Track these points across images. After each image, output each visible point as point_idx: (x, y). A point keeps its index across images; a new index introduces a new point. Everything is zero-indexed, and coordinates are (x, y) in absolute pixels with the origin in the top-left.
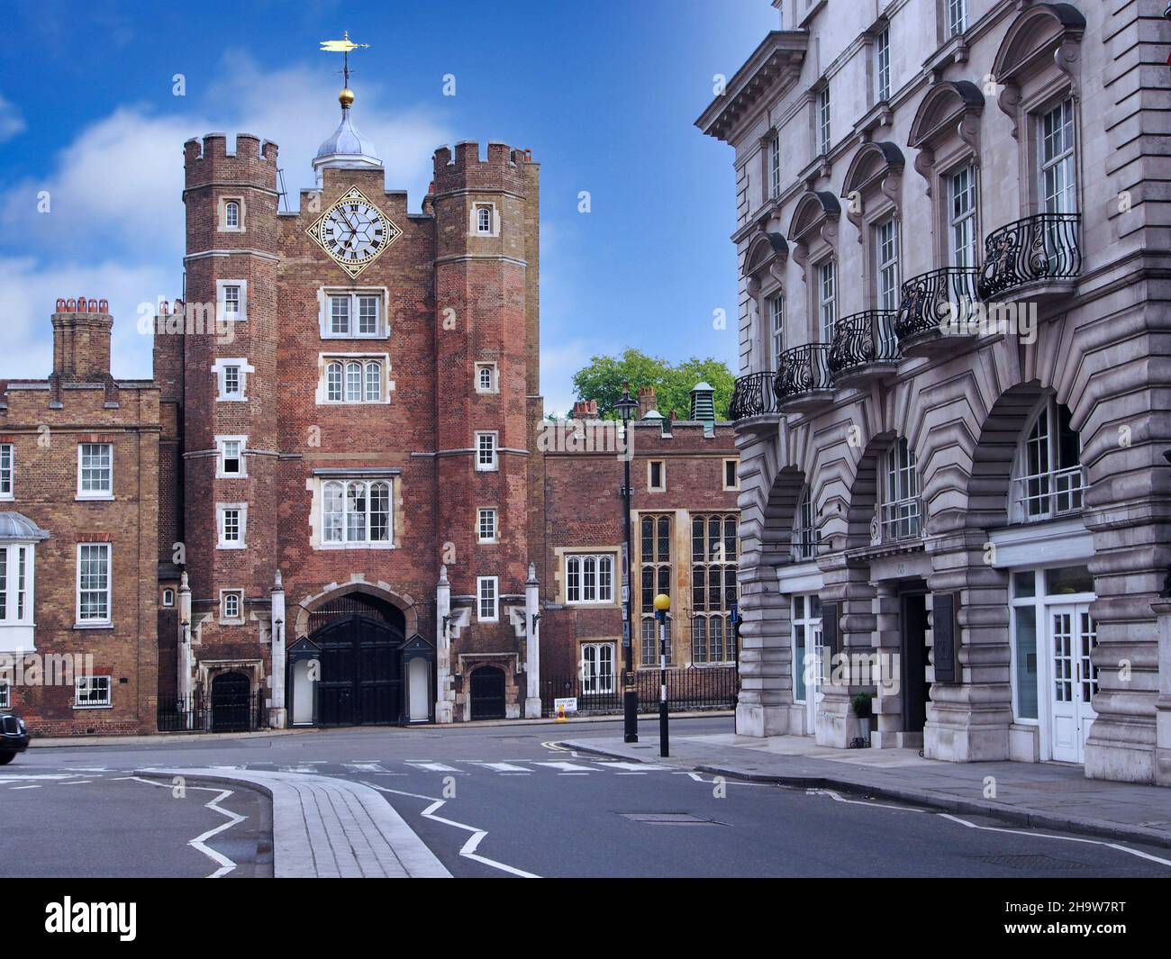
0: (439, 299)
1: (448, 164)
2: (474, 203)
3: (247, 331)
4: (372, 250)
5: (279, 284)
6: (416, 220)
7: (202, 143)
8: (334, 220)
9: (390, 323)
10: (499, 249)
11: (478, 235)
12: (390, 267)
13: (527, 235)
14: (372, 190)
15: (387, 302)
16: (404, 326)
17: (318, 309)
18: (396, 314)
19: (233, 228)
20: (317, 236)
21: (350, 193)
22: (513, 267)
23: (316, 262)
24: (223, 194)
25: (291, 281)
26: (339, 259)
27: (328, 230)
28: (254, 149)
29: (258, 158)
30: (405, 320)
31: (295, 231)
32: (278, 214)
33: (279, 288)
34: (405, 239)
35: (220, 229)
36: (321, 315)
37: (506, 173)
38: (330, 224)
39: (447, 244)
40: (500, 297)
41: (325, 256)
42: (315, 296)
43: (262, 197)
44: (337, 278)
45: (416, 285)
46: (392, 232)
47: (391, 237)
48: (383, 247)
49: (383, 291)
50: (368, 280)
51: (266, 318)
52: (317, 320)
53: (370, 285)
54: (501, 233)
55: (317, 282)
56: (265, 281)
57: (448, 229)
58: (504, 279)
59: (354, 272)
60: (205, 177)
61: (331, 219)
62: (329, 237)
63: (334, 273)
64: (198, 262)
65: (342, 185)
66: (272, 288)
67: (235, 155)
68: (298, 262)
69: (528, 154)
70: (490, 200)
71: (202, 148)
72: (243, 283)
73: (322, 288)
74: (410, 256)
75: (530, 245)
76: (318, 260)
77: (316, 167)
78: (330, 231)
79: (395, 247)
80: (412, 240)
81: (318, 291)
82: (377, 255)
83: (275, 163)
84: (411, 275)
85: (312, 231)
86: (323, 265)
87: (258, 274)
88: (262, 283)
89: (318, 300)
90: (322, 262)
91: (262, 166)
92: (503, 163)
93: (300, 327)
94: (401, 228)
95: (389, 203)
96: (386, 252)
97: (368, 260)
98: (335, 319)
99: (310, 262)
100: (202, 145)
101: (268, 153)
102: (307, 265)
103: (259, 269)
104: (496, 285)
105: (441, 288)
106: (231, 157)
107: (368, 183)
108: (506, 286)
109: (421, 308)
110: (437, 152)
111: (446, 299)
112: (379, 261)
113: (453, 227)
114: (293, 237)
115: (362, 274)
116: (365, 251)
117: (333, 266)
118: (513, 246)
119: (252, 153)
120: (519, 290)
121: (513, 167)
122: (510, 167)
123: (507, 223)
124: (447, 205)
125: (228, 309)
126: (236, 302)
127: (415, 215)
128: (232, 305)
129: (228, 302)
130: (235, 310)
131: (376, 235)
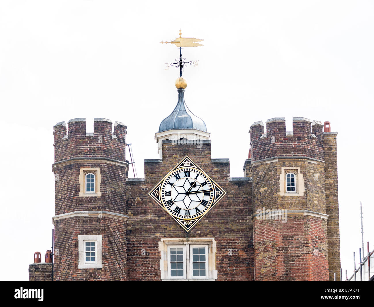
0: (256, 248)
1: (262, 137)
2: (283, 168)
3: (102, 276)
4: (201, 208)
5: (128, 237)
6: (239, 183)
7: (67, 126)
8: (172, 184)
9: (217, 268)
10: (305, 206)
11: (286, 195)
12: (217, 221)
13: (328, 192)
14: (202, 159)
15: (215, 250)
16: (229, 270)
17: (159, 258)
18: (222, 260)
19: (90, 194)
20: (158, 198)
21: (184, 162)
22: (316, 220)
23: (157, 218)
24: (84, 166)
25: (137, 235)
26: (176, 216)
27: (166, 193)
28: (108, 130)
29: (111, 137)
30: (230, 265)
31: (140, 194)
32: (127, 180)
33: (128, 240)
34: (228, 198)
35: (81, 194)
36: (162, 262)
37: (308, 143)
38: (168, 188)
39: (262, 202)
40: (306, 245)
41: (165, 214)
42: (157, 246)
43: (114, 168)
44: (174, 231)
45: (238, 236)
46: (217, 193)
47: (217, 197)
48: (210, 205)
49: (212, 241)
50: (199, 232)
51: (118, 266)
52: (159, 266)
53: (201, 236)
54: (306, 193)
55: (158, 235)
56: (117, 235)
57: (262, 190)
58: (310, 230)
59: (188, 226)
60: (69, 153)
61: (169, 183)
62: (167, 198)
63: (173, 227)
64: (64, 222)
65: (177, 156)
66: (122, 240)
67: (93, 135)
68: (143, 219)
69: (327, 126)
70: (296, 166)
71: (68, 130)
72: (100, 237)
73: (162, 240)
74: (233, 212)
75: (332, 201)
76: (159, 217)
77: (157, 140)
78: (169, 193)
79: (221, 205)
80: (234, 199)
81: (159, 242)
82: (206, 212)
83: (124, 140)
84: (233, 228)
85: (154, 194)
86: (163, 221)
87: (111, 230)
88: (115, 236)
89: (159, 250)
90: (162, 218)
91: (114, 144)
92: (306, 135)
93: (145, 273)
94: (225, 189)
95: (215, 169)
96: (213, 209)
97: (199, 216)
98: (173, 265)
99: (153, 218)
100: (67, 128)
101: (119, 132)
102: (150, 221)
103: (112, 225)
104: (303, 235)
105: (258, 238)
106: (89, 137)
107: (198, 154)
108: (311, 235)
109: (242, 254)
110: (252, 127)
111: (262, 248)
112: (208, 217)
113: (266, 188)
114: (139, 198)
115: (194, 227)
116: (196, 209)
117: (172, 221)
118: (316, 202)
119: (106, 133)
120: (321, 238)
121: (314, 138)
122: (310, 138)
123: (310, 183)
124: (261, 171)
125: (87, 260)
126: (93, 254)
127: (236, 178)
128: (91, 256)
129: (87, 254)
130: (93, 259)
131: (205, 196)
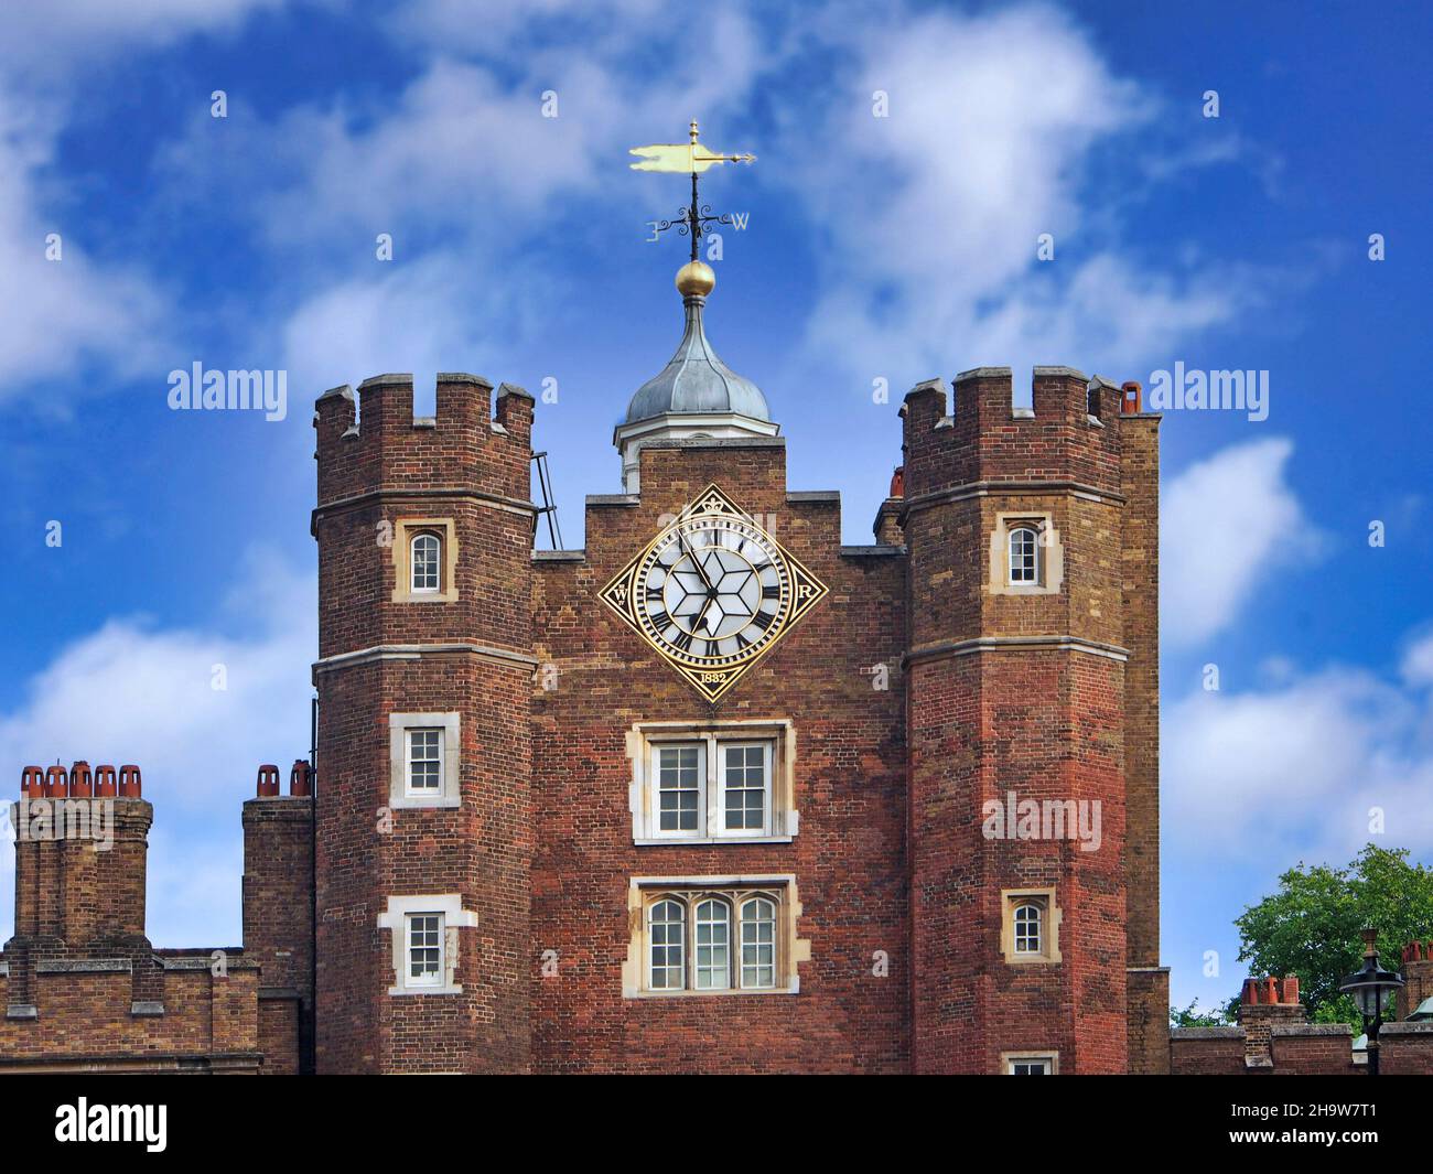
0: (915, 744)
1: (939, 425)
2: (1001, 516)
3: (461, 830)
4: (754, 634)
5: (536, 719)
6: (861, 559)
7: (356, 398)
8: (666, 568)
9: (798, 805)
10: (1062, 622)
11: (1008, 592)
12: (798, 673)
13: (1129, 587)
14: (757, 494)
15: (791, 755)
16: (833, 811)
17: (628, 777)
18: (813, 781)
19: (427, 594)
20: (625, 607)
21: (703, 503)
22: (1093, 663)
23: (623, 665)
24: (405, 514)
25: (563, 713)
26: (678, 658)
27: (650, 591)
28: (478, 407)
29: (488, 429)
30: (836, 796)
31: (574, 596)
32: (534, 556)
33: (536, 728)
34: (834, 606)
35: (398, 596)
36: (635, 791)
37: (1078, 441)
38: (655, 578)
39: (936, 615)
40: (1063, 735)
41: (645, 652)
42: (620, 745)
43: (497, 518)
44: (673, 700)
45: (862, 712)
46: (802, 591)
47: (801, 602)
48: (781, 625)
49: (782, 729)
50: (746, 704)
51: (505, 800)
52: (626, 801)
53: (750, 716)
54: (1066, 586)
55: (625, 712)
56: (504, 713)
57: (937, 579)
58: (1075, 692)
59: (713, 686)
60: (362, 476)
61: (659, 565)
62: (653, 608)
63: (669, 689)
64: (348, 675)
65: (685, 485)
66: (519, 728)
67: (433, 423)
68: (581, 666)
69: (1130, 396)
70: (1040, 507)
71: (358, 411)
72: (452, 720)
73: (636, 726)
74: (849, 646)
75: (1138, 610)
76: (628, 661)
77: (622, 447)
78: (657, 594)
79: (810, 626)
80: (850, 607)
81: (628, 734)
82: (768, 645)
83: (527, 439)
84: (848, 690)
85: (612, 595)
86: (641, 672)
87: (486, 697)
88: (497, 717)
89: (628, 755)
90: (637, 665)
91: (497, 448)
92: (1071, 419)
93: (584, 820)
94: (826, 579)
95: (797, 522)
96: (789, 638)
97: (747, 657)
98: (667, 799)
99: (609, 665)
100: (357, 405)
101: (511, 415)
102: (602, 672)
103: (489, 685)
104: (1053, 707)
105: (920, 719)
106: (424, 429)
107: (746, 478)
108: (1076, 706)
109: (874, 766)
110: (909, 398)
111: (933, 744)
112: (773, 659)
113: (949, 574)
114: (569, 608)
115: (731, 690)
116: (739, 637)
117: (664, 673)
118: (1095, 613)
119: (473, 417)
120: (1108, 716)
121: (1094, 427)
122: (1086, 427)
123: (1080, 559)
124: (934, 524)
125: (417, 782)
126: (434, 766)
127: (858, 547)
128: (426, 772)
129: (416, 766)
130: (433, 782)
131: (765, 600)
